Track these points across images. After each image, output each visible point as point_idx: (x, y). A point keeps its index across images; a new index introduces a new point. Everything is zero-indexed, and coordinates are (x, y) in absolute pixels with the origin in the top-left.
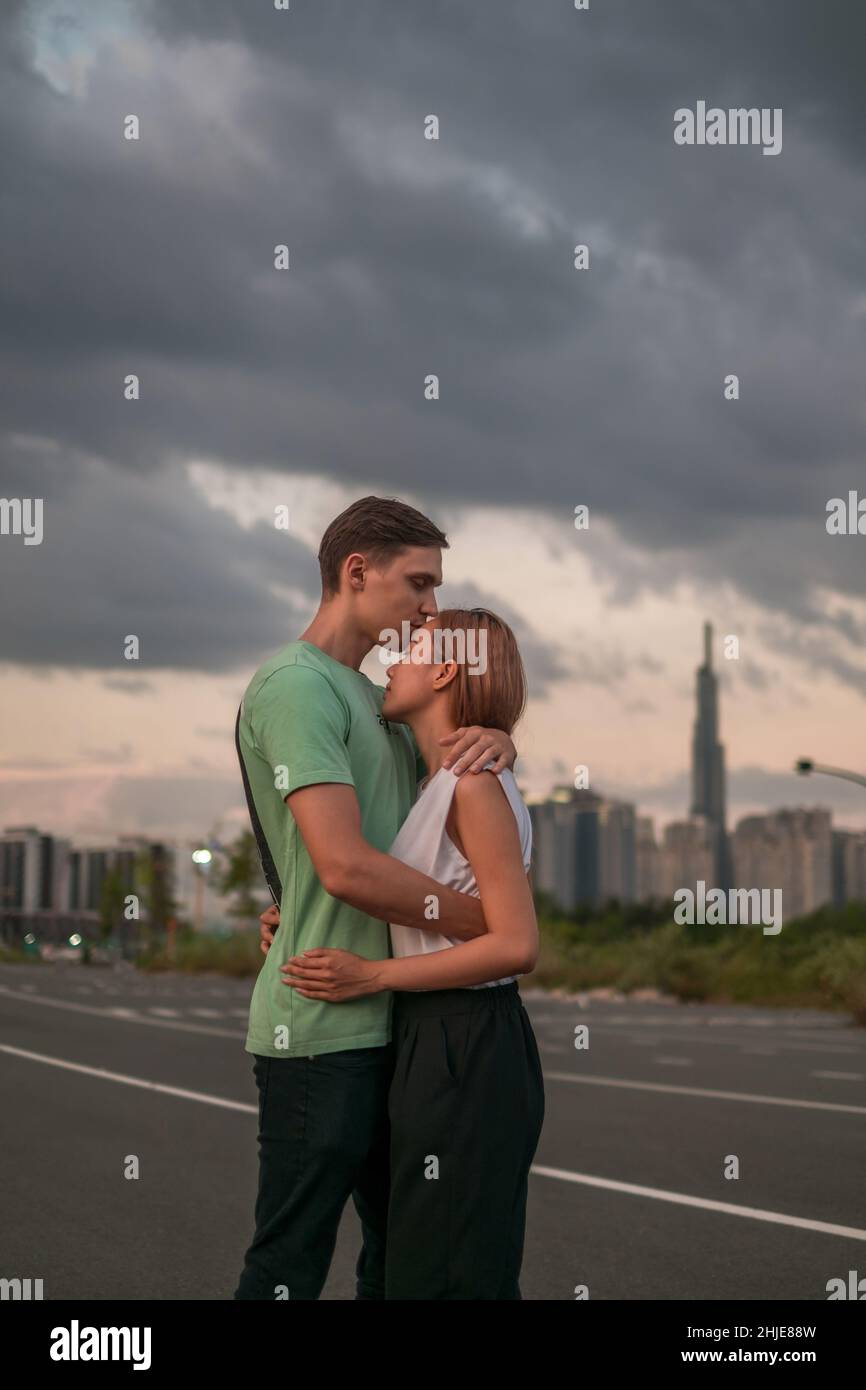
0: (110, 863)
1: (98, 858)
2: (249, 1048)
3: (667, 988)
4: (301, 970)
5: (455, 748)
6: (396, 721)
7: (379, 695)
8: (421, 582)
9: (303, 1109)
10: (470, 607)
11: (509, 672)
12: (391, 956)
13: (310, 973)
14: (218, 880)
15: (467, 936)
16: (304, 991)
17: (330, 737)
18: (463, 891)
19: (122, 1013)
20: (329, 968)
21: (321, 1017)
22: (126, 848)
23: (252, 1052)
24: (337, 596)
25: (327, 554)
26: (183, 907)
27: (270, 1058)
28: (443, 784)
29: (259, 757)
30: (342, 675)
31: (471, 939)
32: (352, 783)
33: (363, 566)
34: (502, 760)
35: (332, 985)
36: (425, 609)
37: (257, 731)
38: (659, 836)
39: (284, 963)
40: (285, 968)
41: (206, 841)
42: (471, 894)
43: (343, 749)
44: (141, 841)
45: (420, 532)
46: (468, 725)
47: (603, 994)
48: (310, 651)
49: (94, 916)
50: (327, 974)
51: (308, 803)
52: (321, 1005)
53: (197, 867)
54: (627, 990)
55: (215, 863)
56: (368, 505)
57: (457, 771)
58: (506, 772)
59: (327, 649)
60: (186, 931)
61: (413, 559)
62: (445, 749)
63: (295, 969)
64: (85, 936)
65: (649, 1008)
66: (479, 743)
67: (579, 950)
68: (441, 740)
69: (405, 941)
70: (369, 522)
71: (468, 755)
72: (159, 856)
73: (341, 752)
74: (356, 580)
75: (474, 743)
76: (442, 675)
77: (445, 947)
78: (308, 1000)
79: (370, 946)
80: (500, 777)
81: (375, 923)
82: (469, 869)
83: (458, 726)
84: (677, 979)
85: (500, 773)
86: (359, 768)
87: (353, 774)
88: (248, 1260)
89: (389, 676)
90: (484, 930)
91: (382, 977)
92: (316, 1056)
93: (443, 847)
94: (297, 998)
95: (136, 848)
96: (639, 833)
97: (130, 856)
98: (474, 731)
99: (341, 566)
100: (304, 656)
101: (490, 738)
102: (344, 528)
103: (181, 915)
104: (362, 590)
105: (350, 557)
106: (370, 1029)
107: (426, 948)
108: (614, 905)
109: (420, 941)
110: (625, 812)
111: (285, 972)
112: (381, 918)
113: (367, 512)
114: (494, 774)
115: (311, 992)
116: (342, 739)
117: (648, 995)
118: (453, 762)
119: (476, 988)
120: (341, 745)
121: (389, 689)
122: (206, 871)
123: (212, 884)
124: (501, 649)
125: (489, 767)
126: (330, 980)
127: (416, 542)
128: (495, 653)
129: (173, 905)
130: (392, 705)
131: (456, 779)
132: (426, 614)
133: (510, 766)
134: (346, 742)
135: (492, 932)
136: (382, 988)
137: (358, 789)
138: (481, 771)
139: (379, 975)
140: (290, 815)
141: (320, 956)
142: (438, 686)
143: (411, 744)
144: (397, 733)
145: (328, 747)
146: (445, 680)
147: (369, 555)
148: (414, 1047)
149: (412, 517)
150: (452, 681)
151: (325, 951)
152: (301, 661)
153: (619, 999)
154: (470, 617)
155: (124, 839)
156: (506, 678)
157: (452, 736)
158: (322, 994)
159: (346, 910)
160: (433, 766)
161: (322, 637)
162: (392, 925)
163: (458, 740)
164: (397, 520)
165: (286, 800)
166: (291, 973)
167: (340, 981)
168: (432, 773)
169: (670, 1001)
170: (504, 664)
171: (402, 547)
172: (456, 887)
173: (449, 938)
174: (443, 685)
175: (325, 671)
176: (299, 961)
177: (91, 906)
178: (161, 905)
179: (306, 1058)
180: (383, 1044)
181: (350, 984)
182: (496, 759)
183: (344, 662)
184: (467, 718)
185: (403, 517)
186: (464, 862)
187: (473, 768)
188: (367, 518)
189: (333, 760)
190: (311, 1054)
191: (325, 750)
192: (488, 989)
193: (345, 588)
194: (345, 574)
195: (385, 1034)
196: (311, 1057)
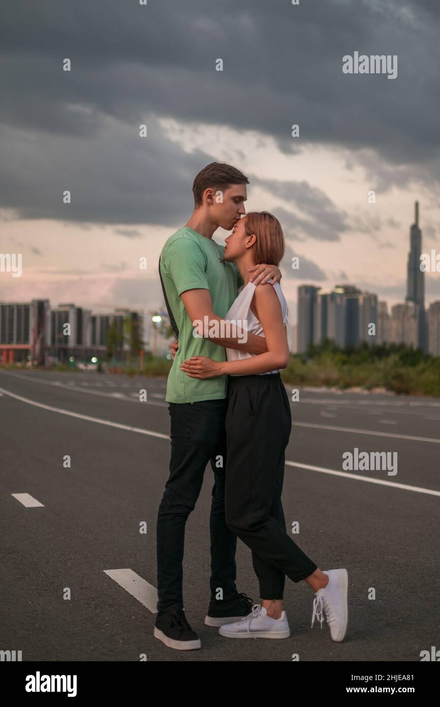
0: (111, 322)
1: (105, 319)
2: (166, 400)
3: (389, 387)
4: (188, 365)
5: (255, 274)
6: (229, 261)
7: (221, 250)
8: (238, 200)
9: (189, 425)
10: (260, 211)
11: (278, 240)
12: (227, 361)
13: (191, 366)
14: (164, 330)
15: (258, 353)
16: (190, 374)
17: (198, 269)
18: (256, 334)
19: (117, 395)
20: (200, 364)
21: (197, 386)
22: (119, 314)
23: (168, 401)
24: (201, 206)
25: (196, 189)
26: (148, 344)
27: (175, 404)
28: (250, 289)
29: (169, 278)
30: (204, 242)
31: (260, 354)
32: (208, 288)
33: (212, 194)
34: (275, 279)
35: (201, 372)
36: (240, 211)
37: (167, 267)
38: (390, 312)
39: (182, 364)
40: (181, 366)
41: (159, 312)
42: (260, 335)
43: (204, 274)
44: (126, 311)
45: (236, 178)
46: (261, 263)
47: (357, 390)
48: (190, 232)
49: (103, 348)
50: (199, 367)
51: (189, 297)
52: (197, 381)
53: (154, 324)
54: (369, 389)
55: (163, 322)
56: (213, 167)
57: (256, 283)
58: (277, 284)
59: (197, 230)
60: (149, 356)
61: (235, 190)
62: (250, 274)
63: (186, 366)
64: (99, 359)
65: (381, 397)
66: (265, 271)
67: (346, 368)
68: (249, 270)
69: (232, 355)
70: (213, 174)
71: (260, 277)
72: (135, 317)
73: (203, 275)
74: (209, 200)
75: (263, 271)
76: (249, 242)
77: (248, 357)
78: (192, 379)
79: (217, 357)
80: (274, 286)
81: (219, 348)
82: (260, 324)
83: (257, 264)
84: (395, 383)
85: (274, 284)
86: (211, 283)
87: (209, 284)
88: (166, 487)
89: (226, 242)
90: (266, 350)
91: (222, 369)
92: (194, 403)
93: (249, 315)
94: (187, 378)
95: (123, 314)
96: (379, 309)
97: (121, 317)
98: (263, 266)
99: (203, 194)
100: (187, 234)
101: (270, 269)
102: (203, 177)
103: (147, 348)
104: (212, 204)
105: (207, 189)
106: (217, 392)
107: (240, 357)
108: (365, 346)
109: (238, 353)
110: (372, 299)
111: (181, 367)
112: (222, 345)
113: (213, 170)
114: (272, 285)
115: (193, 374)
116: (204, 270)
117: (380, 391)
118: (254, 279)
119: (262, 374)
120: (202, 271)
121: (226, 248)
122: (159, 326)
123: (161, 333)
124: (275, 230)
125: (269, 282)
126: (201, 369)
127: (235, 183)
128: (272, 231)
129: (142, 343)
130: (228, 254)
131: (255, 286)
132: (240, 214)
133: (278, 281)
134: (205, 271)
135: (269, 351)
136: (222, 373)
137: (211, 291)
138: (266, 283)
139: (220, 369)
140: (181, 303)
141: (197, 360)
142: (248, 247)
143: (235, 270)
144: (229, 266)
145: (197, 273)
146: (251, 244)
147: (215, 188)
148: (236, 398)
149: (233, 171)
150: (253, 245)
151: (199, 358)
152: (186, 236)
153: (366, 392)
154: (261, 216)
155: (117, 310)
156: (277, 242)
157: (253, 268)
158: (198, 376)
159: (207, 342)
160: (246, 281)
161: (195, 225)
162: (227, 349)
163: (256, 270)
164: (226, 173)
165: (180, 296)
166: (184, 367)
167: (205, 370)
168: (245, 283)
169: (391, 394)
170: (276, 235)
171: (229, 185)
172: (253, 333)
173: (250, 354)
174: (249, 246)
175: (197, 240)
176: (188, 362)
177: (102, 343)
178: (137, 344)
179: (190, 403)
180: (224, 398)
181: (210, 371)
182: (272, 278)
183: (204, 235)
184: (260, 260)
185: (229, 172)
186: (258, 322)
187: (262, 282)
188: (213, 173)
189: (200, 279)
190: (192, 402)
191: (196, 274)
192: (266, 375)
193: (205, 204)
194: (205, 197)
195: (224, 394)
196: (192, 403)
